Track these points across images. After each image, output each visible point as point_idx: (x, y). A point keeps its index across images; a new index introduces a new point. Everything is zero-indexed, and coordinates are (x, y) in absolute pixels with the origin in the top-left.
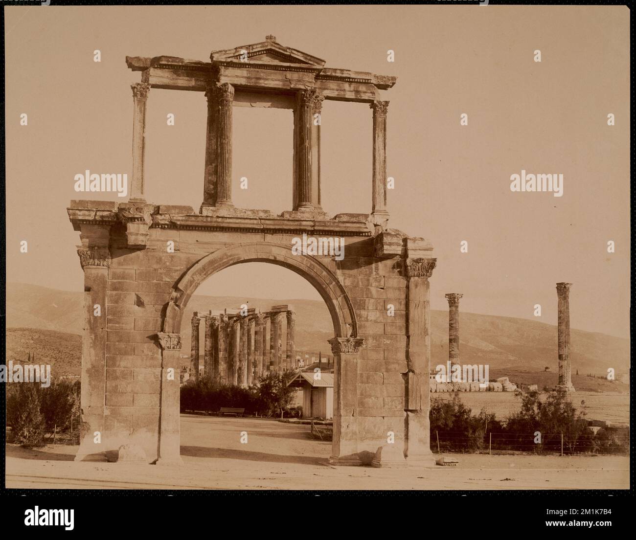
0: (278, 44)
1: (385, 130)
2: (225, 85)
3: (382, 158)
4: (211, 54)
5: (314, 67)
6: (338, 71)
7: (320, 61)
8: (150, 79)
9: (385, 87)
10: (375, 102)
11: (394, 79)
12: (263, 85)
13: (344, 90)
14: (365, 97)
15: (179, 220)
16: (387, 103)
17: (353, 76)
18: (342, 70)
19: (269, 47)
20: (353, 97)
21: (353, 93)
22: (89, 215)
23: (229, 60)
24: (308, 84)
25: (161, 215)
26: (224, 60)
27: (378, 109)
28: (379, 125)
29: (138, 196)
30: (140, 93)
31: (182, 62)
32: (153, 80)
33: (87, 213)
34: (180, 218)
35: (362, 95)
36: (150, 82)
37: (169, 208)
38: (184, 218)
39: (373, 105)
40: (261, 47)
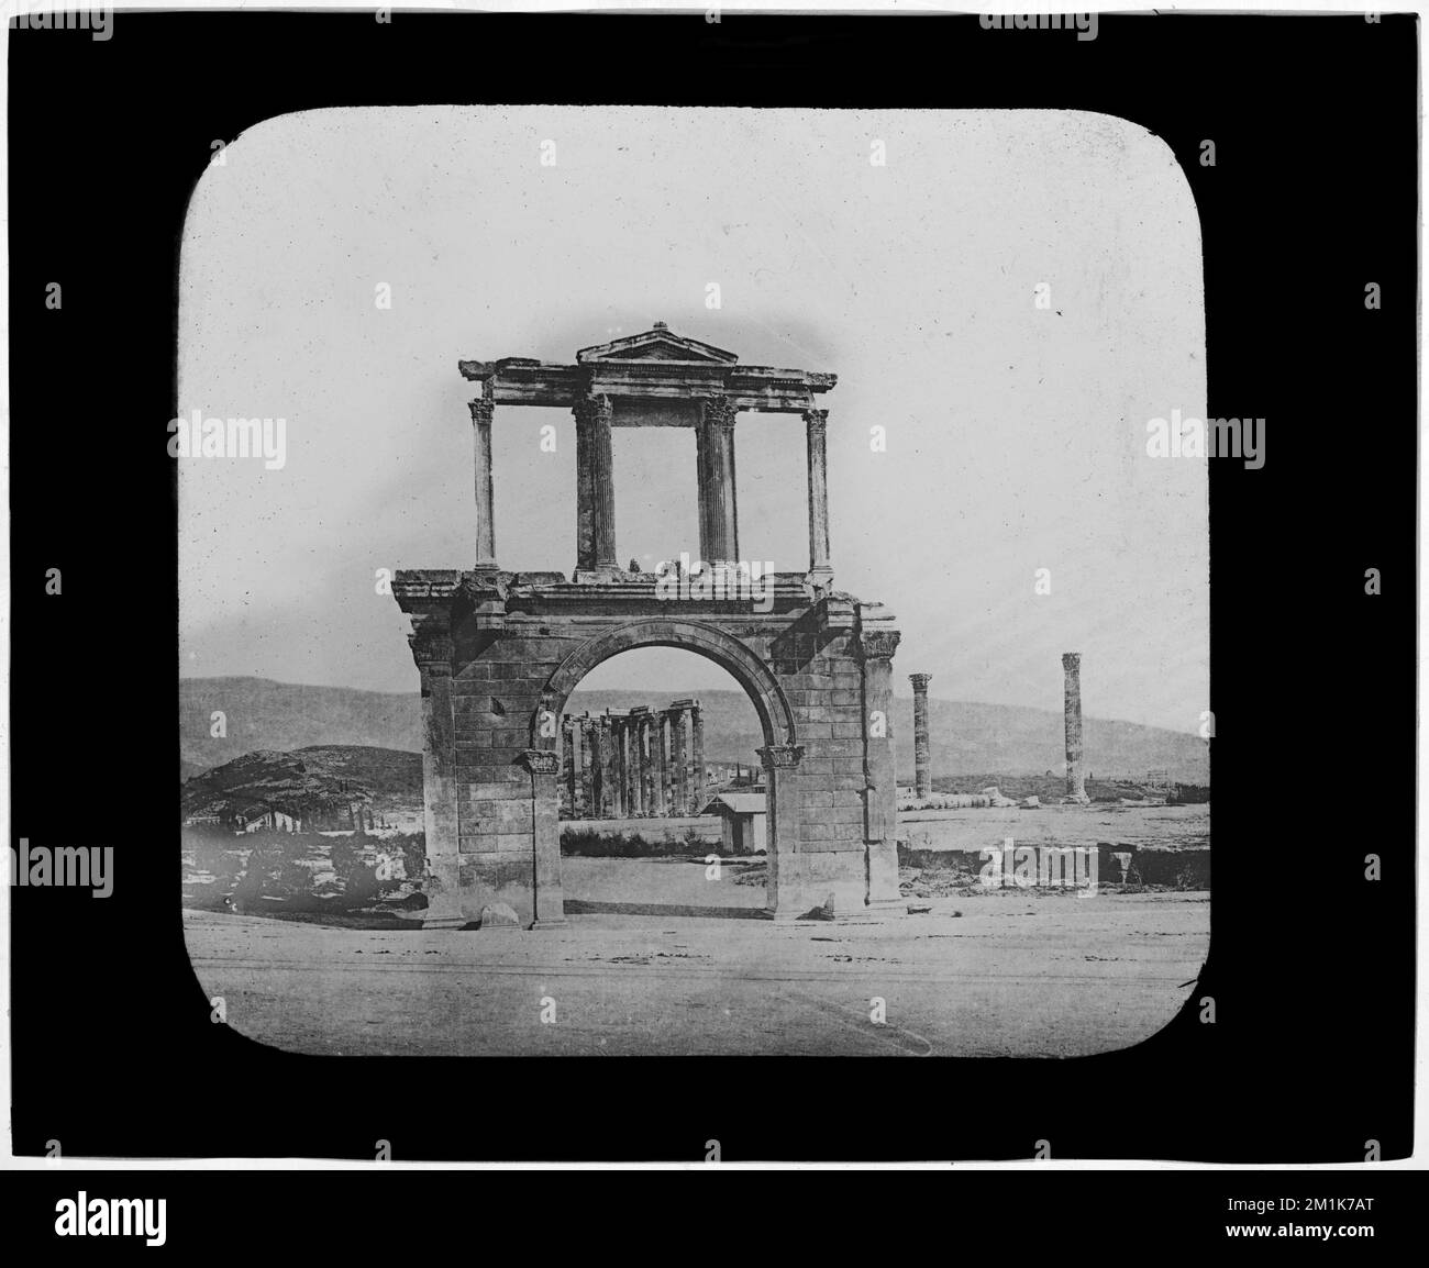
0: (671, 334)
1: (824, 452)
2: (600, 396)
3: (822, 492)
4: (579, 352)
5: (723, 365)
6: (757, 370)
7: (731, 356)
8: (495, 392)
9: (823, 389)
10: (810, 412)
11: (834, 377)
12: (653, 394)
13: (766, 397)
14: (795, 404)
15: (545, 593)
16: (825, 413)
17: (777, 375)
18: (761, 369)
19: (658, 339)
20: (779, 406)
21: (778, 400)
22: (423, 591)
23: (604, 360)
24: (714, 390)
25: (521, 586)
26: (596, 361)
27: (816, 422)
28: (816, 445)
29: (487, 560)
30: (481, 413)
31: (539, 365)
32: (498, 394)
33: (418, 588)
34: (547, 590)
35: (791, 402)
36: (495, 397)
37: (532, 576)
38: (552, 589)
39: (806, 417)
40: (647, 339)
